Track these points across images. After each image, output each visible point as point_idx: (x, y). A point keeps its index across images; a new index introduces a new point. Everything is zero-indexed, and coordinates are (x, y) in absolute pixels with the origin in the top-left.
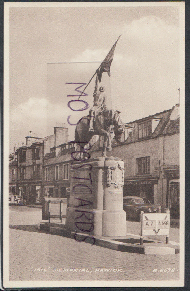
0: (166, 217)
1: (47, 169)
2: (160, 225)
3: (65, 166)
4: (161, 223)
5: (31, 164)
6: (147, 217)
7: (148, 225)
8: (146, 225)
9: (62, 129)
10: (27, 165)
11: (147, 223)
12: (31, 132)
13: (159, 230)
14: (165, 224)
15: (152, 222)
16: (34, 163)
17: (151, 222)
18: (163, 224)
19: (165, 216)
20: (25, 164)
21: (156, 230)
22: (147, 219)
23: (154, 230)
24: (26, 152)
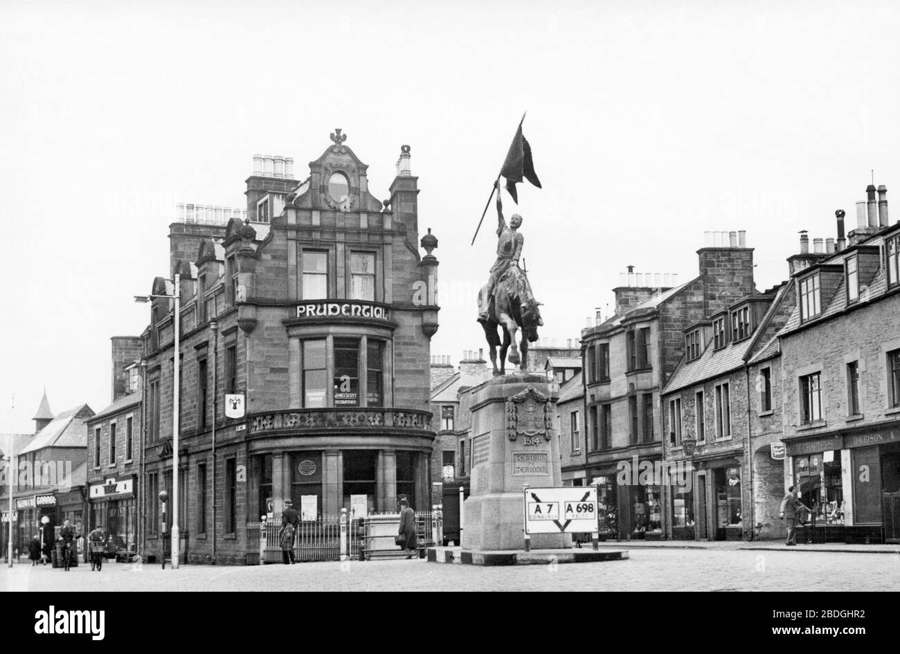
0: (588, 494)
1: (673, 402)
2: (572, 511)
3: (718, 388)
4: (574, 507)
5: (625, 390)
6: (537, 495)
7: (540, 512)
8: (534, 511)
9: (729, 255)
10: (613, 395)
11: (538, 506)
12: (630, 269)
13: (568, 522)
14: (583, 510)
15: (551, 506)
16: (632, 385)
17: (548, 505)
18: (579, 510)
19: (583, 495)
20: (609, 393)
21: (562, 522)
22: (538, 501)
23: (557, 522)
24: (608, 344)
